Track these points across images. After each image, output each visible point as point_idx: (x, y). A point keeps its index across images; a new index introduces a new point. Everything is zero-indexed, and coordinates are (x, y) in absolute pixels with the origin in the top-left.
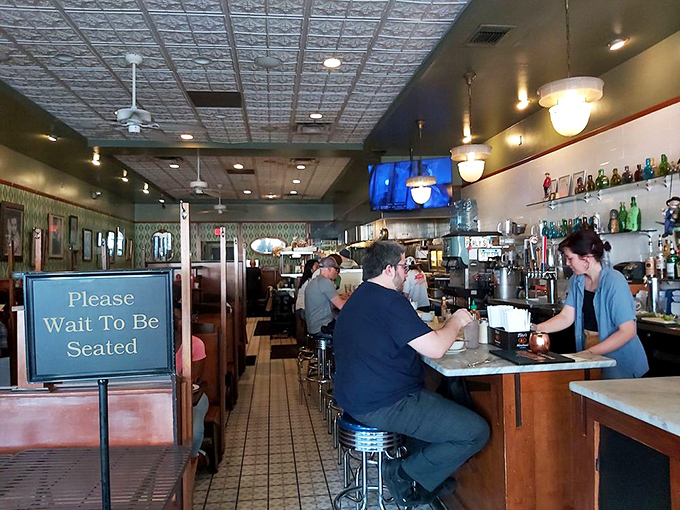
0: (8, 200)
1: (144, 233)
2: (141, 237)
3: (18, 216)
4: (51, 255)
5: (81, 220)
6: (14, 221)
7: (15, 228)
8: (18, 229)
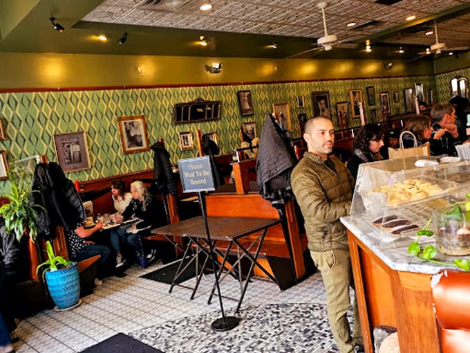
0: (317, 90)
1: (443, 81)
2: (441, 85)
3: (325, 98)
4: (354, 116)
5: (377, 87)
6: (323, 101)
7: (324, 106)
8: (326, 105)
